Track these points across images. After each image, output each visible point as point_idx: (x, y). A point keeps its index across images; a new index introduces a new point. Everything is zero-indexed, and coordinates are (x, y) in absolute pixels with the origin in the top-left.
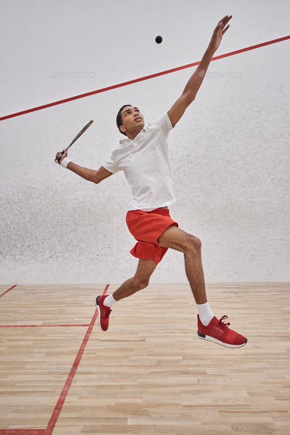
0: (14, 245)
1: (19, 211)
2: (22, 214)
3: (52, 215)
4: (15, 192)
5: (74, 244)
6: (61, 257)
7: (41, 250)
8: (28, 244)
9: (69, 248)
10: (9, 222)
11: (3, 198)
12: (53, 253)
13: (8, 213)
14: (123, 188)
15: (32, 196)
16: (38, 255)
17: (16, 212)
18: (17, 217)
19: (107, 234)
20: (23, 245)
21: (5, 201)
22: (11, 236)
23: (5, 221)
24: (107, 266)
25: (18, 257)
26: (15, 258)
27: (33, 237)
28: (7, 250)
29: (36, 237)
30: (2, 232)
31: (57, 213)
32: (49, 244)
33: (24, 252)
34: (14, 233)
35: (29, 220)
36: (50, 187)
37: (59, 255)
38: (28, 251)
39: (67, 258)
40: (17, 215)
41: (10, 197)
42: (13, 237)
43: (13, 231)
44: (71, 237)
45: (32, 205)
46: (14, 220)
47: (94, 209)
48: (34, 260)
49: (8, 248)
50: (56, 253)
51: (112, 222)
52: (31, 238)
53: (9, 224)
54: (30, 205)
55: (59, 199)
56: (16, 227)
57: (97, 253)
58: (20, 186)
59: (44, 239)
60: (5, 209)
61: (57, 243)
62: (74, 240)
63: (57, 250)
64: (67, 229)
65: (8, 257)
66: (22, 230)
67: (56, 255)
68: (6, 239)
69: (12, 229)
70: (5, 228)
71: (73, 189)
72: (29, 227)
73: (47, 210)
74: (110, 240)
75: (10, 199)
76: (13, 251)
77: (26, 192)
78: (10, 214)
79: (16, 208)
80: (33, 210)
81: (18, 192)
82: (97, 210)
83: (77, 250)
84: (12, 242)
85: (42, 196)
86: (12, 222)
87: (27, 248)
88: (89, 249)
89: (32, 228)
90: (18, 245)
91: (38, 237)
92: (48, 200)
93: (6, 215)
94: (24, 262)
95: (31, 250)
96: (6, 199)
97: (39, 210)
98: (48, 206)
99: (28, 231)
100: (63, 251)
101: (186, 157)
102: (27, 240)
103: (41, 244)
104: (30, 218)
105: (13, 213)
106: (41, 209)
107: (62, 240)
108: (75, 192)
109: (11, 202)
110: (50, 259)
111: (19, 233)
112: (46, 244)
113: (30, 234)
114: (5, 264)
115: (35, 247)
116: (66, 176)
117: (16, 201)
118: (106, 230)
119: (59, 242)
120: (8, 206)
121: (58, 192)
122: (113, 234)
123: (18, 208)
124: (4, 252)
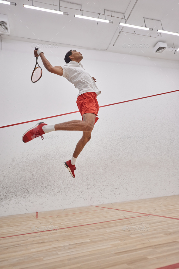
0: (37, 187)
1: (40, 167)
2: (42, 169)
3: (59, 168)
4: (39, 156)
5: (71, 184)
6: (64, 191)
7: (52, 189)
8: (45, 186)
9: (68, 186)
10: (34, 173)
11: (32, 160)
12: (60, 190)
13: (34, 168)
14: (94, 153)
15: (48, 159)
16: (51, 192)
17: (39, 168)
18: (39, 170)
19: (88, 177)
20: (42, 186)
21: (32, 162)
22: (35, 181)
23: (32, 173)
24: (89, 195)
25: (38, 194)
26: (37, 195)
27: (48, 181)
28: (32, 190)
29: (50, 181)
30: (30, 179)
31: (61, 167)
32: (57, 184)
33: (43, 191)
34: (37, 179)
35: (46, 171)
36: (58, 153)
37: (63, 190)
38: (45, 189)
39: (68, 192)
40: (39, 169)
41: (35, 159)
42: (36, 182)
43: (36, 179)
44: (69, 179)
45: (48, 163)
46: (37, 172)
47: (81, 164)
48: (48, 195)
49: (33, 189)
50: (61, 190)
51: (90, 170)
52: (47, 182)
54: (47, 163)
56: (38, 176)
57: (83, 188)
58: (42, 153)
59: (55, 182)
60: (33, 166)
61: (61, 183)
62: (71, 181)
63: (62, 188)
64: (67, 175)
65: (32, 194)
66: (42, 178)
67: (61, 191)
68: (32, 183)
69: (36, 177)
70: (32, 177)
71: (69, 154)
72: (46, 175)
73: (56, 166)
74: (89, 180)
76: (36, 190)
77: (45, 157)
78: (35, 169)
79: (39, 165)
80: (48, 166)
81: (40, 157)
82: (82, 164)
83: (73, 187)
84: (35, 185)
85: (53, 158)
86: (36, 173)
88: (79, 186)
89: (48, 176)
90: (39, 187)
92: (56, 160)
93: (33, 170)
94: (42, 197)
95: (47, 189)
96: (33, 160)
97: (52, 166)
98: (57, 163)
100: (65, 188)
101: (120, 139)
102: (45, 183)
103: (53, 185)
104: (47, 170)
105: (37, 168)
106: (52, 165)
107: (64, 182)
109: (36, 162)
110: (58, 194)
111: (40, 179)
112: (55, 185)
113: (46, 179)
114: (30, 199)
115: (49, 187)
116: (66, 148)
117: (39, 161)
118: (87, 175)
120: (34, 164)
121: (62, 156)
122: (91, 177)
123: (40, 165)
124: (30, 191)
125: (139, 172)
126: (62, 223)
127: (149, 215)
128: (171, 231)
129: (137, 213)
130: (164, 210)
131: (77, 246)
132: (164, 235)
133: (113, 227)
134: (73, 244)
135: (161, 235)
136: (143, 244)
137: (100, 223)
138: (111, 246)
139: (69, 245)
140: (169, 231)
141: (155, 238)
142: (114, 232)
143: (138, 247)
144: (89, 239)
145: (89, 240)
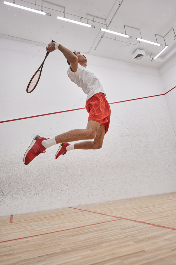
0: (13, 189)
1: (17, 168)
3: (36, 169)
4: (16, 157)
5: (49, 185)
7: (29, 190)
8: (21, 187)
9: (46, 188)
10: (10, 174)
11: (8, 161)
12: (37, 191)
13: (10, 170)
14: (73, 154)
16: (27, 194)
17: (16, 169)
18: (16, 172)
19: (66, 178)
20: (18, 188)
21: (9, 163)
22: (11, 183)
23: (8, 174)
24: (67, 197)
25: (14, 196)
26: (13, 197)
27: (25, 182)
28: (7, 192)
29: (27, 183)
30: (6, 181)
31: (39, 168)
32: (34, 186)
33: (19, 193)
34: (13, 181)
37: (40, 192)
38: (21, 191)
39: (45, 194)
40: (16, 170)
41: (12, 160)
42: (12, 184)
43: (12, 180)
44: (47, 181)
46: (13, 173)
47: (59, 165)
48: (24, 197)
49: (8, 191)
51: (68, 172)
52: (24, 184)
53: (10, 176)
55: (41, 160)
56: (15, 177)
57: (61, 189)
58: (19, 154)
59: (32, 183)
60: (9, 167)
61: (39, 185)
62: (48, 183)
63: (39, 190)
64: (45, 177)
65: (8, 197)
66: (19, 179)
67: (38, 193)
68: (8, 185)
69: (12, 179)
70: (8, 178)
71: (48, 155)
72: (23, 177)
73: (34, 167)
74: (67, 181)
75: (12, 161)
76: (11, 192)
78: (11, 170)
79: (16, 166)
81: (18, 158)
82: (61, 166)
83: (50, 189)
84: (11, 187)
86: (13, 174)
87: (21, 190)
88: (57, 187)
89: (25, 177)
90: (15, 188)
91: (28, 183)
94: (18, 199)
95: (23, 191)
96: (10, 161)
97: (29, 167)
99: (22, 179)
100: (43, 190)
102: (21, 185)
103: (30, 187)
104: (24, 172)
105: (13, 169)
106: (30, 167)
107: (42, 183)
108: (49, 157)
109: (13, 163)
110: (35, 195)
111: (16, 181)
112: (32, 186)
113: (23, 181)
114: (5, 202)
115: (26, 189)
117: (16, 162)
118: (65, 176)
119: (40, 185)
120: (11, 165)
121: (40, 157)
122: (69, 178)
123: (17, 166)
124: (6, 193)
125: (116, 173)
126: (36, 229)
127: (122, 218)
128: (140, 238)
129: (112, 217)
130: (137, 213)
131: (47, 258)
132: (134, 243)
133: (86, 233)
134: (43, 256)
135: (131, 243)
136: (113, 254)
137: (74, 228)
138: (81, 258)
139: (39, 257)
140: (139, 238)
141: (125, 246)
142: (86, 240)
143: (107, 258)
144: (61, 249)
145: (61, 251)
